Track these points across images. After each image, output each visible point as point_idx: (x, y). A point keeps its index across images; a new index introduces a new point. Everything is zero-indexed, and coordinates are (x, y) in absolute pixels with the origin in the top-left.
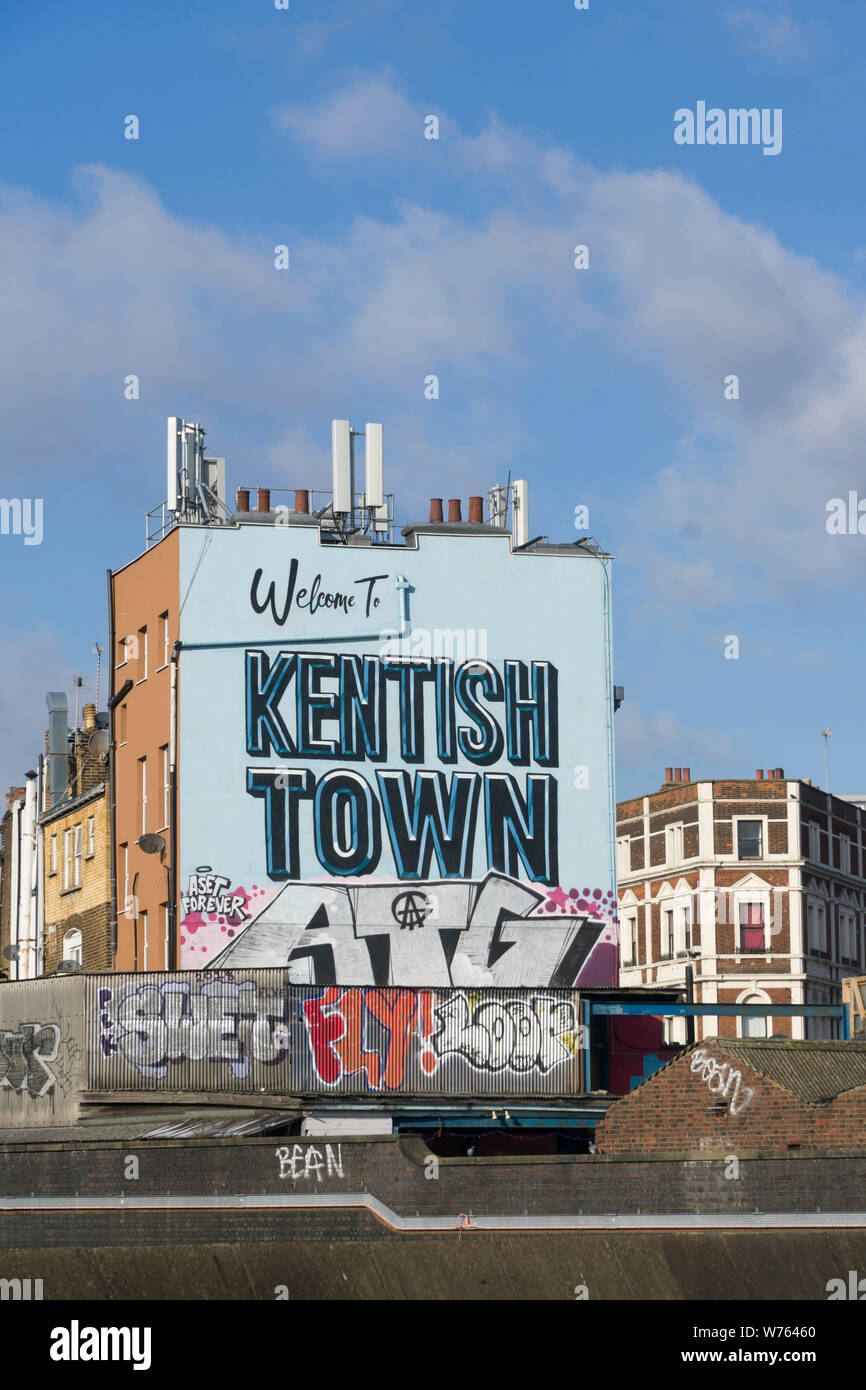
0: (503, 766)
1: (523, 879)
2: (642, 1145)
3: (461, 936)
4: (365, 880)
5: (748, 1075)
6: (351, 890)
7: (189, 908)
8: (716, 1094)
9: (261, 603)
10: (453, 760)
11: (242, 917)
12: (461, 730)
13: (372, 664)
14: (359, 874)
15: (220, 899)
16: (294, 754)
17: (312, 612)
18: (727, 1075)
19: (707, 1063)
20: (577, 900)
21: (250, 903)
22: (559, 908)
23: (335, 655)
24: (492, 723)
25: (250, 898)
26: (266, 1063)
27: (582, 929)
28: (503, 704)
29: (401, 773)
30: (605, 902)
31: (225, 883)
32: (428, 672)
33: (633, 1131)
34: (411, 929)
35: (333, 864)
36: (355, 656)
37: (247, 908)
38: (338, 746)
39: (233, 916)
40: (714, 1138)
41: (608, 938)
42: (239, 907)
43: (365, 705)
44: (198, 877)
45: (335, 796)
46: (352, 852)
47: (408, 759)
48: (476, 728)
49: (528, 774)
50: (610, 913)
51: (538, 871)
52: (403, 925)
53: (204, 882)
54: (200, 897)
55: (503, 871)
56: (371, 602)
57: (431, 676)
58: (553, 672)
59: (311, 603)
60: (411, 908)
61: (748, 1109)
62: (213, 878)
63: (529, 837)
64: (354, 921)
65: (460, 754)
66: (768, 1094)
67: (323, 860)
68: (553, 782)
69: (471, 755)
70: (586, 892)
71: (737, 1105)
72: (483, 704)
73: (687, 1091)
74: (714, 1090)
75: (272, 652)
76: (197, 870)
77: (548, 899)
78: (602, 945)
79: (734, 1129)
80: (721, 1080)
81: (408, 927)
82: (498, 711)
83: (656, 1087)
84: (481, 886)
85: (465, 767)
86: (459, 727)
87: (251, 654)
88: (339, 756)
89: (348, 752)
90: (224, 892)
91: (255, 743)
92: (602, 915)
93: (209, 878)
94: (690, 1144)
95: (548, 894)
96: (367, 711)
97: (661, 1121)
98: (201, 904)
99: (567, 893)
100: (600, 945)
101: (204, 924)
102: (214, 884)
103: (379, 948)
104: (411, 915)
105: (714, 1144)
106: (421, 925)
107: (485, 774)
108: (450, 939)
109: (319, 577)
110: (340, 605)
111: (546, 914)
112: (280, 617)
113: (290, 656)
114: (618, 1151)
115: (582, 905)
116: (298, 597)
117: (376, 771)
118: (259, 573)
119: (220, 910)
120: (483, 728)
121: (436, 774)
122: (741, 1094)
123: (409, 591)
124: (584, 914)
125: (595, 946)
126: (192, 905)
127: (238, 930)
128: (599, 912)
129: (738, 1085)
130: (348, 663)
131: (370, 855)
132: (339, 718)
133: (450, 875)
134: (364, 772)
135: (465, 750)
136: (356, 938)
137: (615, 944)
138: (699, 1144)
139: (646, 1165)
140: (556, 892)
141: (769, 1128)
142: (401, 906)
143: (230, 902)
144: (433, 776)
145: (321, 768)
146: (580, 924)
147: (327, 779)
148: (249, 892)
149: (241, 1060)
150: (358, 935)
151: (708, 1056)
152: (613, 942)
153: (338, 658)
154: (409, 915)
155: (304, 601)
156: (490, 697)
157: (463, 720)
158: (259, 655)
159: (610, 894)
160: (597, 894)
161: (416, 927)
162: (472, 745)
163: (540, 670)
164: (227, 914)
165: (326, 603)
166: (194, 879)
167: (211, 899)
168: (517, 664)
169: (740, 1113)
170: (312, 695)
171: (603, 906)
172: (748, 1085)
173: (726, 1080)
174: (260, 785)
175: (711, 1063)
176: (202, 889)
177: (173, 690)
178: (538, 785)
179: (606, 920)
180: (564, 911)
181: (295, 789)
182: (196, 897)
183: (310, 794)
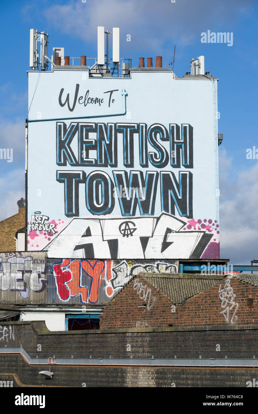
0: (168, 168)
1: (177, 215)
2: (115, 325)
3: (149, 240)
4: (107, 216)
5: (154, 290)
6: (101, 221)
7: (31, 229)
8: (142, 300)
9: (63, 102)
10: (146, 166)
11: (54, 232)
12: (150, 153)
13: (111, 127)
14: (105, 214)
15: (45, 225)
16: (77, 164)
17: (85, 106)
18: (146, 291)
19: (139, 285)
20: (201, 224)
21: (57, 226)
22: (193, 228)
23: (95, 123)
24: (164, 150)
25: (57, 224)
26: (36, 292)
27: (203, 236)
28: (169, 142)
29: (124, 172)
30: (213, 225)
31: (47, 218)
32: (135, 129)
33: (113, 319)
34: (128, 237)
35: (93, 210)
36: (104, 124)
37: (56, 229)
38: (96, 161)
39: (50, 232)
40: (141, 322)
41: (215, 240)
42: (53, 228)
43: (108, 144)
44: (35, 216)
45: (95, 182)
46: (102, 205)
47: (126, 166)
48: (157, 152)
49: (179, 171)
50: (216, 229)
51: (183, 211)
52: (124, 235)
53: (38, 218)
54: (36, 224)
55: (168, 212)
56: (111, 101)
57: (137, 131)
58: (191, 128)
59: (85, 102)
60: (127, 228)
61: (154, 307)
62: (42, 217)
63: (180, 198)
64: (103, 234)
65: (149, 164)
66: (161, 299)
67: (89, 208)
68: (191, 175)
69: (155, 164)
70: (205, 221)
71: (150, 305)
72: (160, 142)
73: (132, 299)
74: (141, 298)
75: (68, 123)
76: (35, 213)
77: (188, 224)
78: (212, 243)
79: (148, 317)
80: (144, 293)
81: (126, 236)
82: (166, 145)
83: (121, 297)
84: (158, 219)
85: (152, 169)
86: (149, 152)
87: (59, 124)
88: (96, 165)
89: (101, 164)
90: (46, 222)
91: (60, 160)
92: (212, 230)
93: (40, 216)
94: (132, 325)
95: (188, 222)
96: (109, 146)
97: (122, 313)
98: (36, 227)
99: (197, 221)
100: (211, 243)
101: (37, 235)
102: (42, 219)
103: (113, 245)
104: (127, 231)
105: (141, 324)
106: (132, 235)
107: (160, 171)
108: (144, 241)
109: (88, 91)
110: (97, 102)
111: (187, 230)
112: (71, 108)
113: (76, 124)
114: (107, 328)
115: (203, 226)
116: (79, 99)
117: (113, 171)
118: (62, 90)
119: (44, 229)
120: (160, 152)
121: (139, 172)
122: (151, 300)
123: (126, 95)
124: (204, 230)
125: (209, 243)
126: (32, 227)
127: (52, 238)
128: (211, 229)
129: (150, 295)
130: (101, 126)
131: (110, 206)
132: (97, 149)
133: (145, 214)
134: (108, 172)
135: (152, 162)
136: (103, 241)
137: (218, 242)
138: (136, 325)
139: (114, 335)
140: (191, 221)
141: (161, 316)
142: (123, 227)
143: (49, 226)
144: (138, 173)
145: (89, 170)
146: (202, 234)
147: (91, 175)
148: (57, 222)
149: (25, 290)
150: (104, 240)
151: (140, 282)
152: (217, 242)
153: (96, 124)
154: (126, 231)
155: (81, 101)
156: (163, 139)
157: (151, 149)
158: (62, 124)
159: (216, 222)
160: (210, 221)
161: (130, 236)
162: (155, 159)
163: (185, 128)
164: (48, 231)
165: (91, 102)
166: (33, 217)
167: (41, 225)
168: (175, 125)
169: (151, 310)
170: (85, 140)
171: (213, 227)
172: (154, 295)
173: (146, 293)
174: (62, 177)
175: (141, 285)
176: (37, 221)
177: (26, 139)
178: (184, 176)
179: (214, 232)
180: (195, 229)
181: (78, 179)
182: (34, 224)
183: (84, 181)
